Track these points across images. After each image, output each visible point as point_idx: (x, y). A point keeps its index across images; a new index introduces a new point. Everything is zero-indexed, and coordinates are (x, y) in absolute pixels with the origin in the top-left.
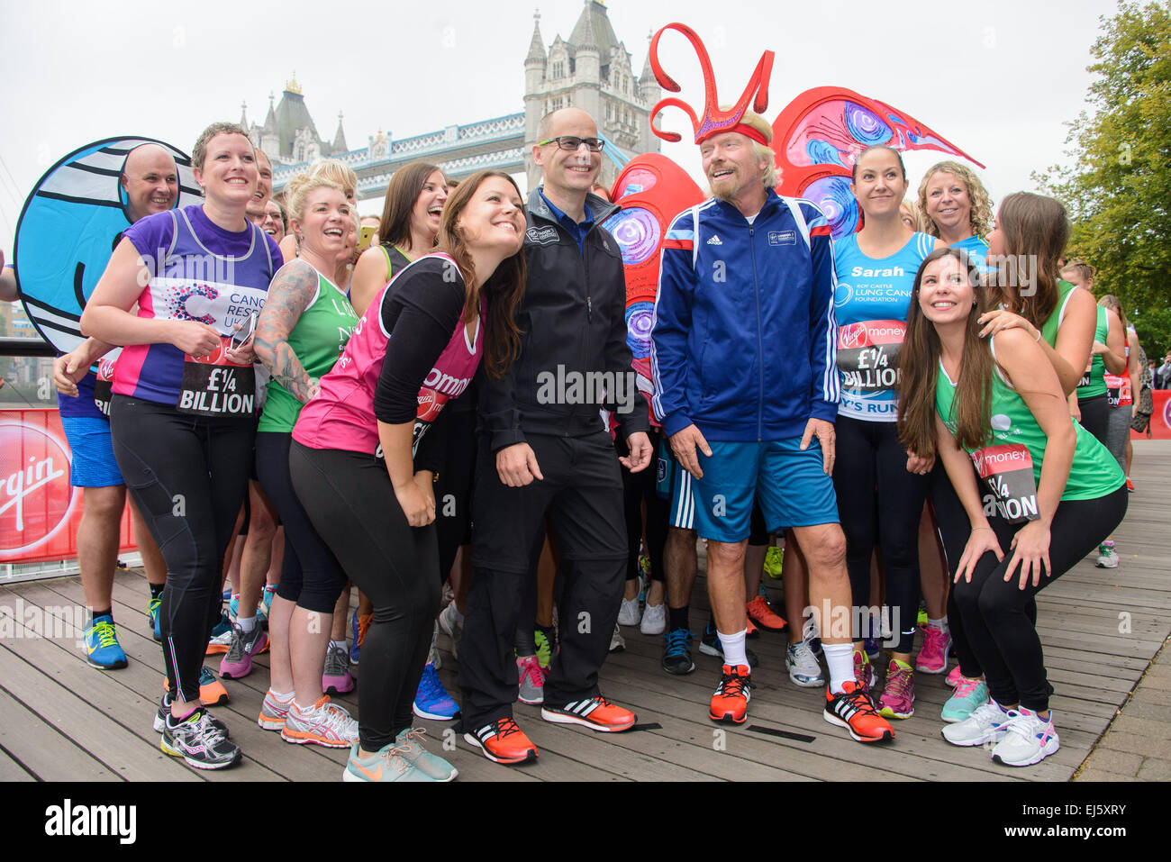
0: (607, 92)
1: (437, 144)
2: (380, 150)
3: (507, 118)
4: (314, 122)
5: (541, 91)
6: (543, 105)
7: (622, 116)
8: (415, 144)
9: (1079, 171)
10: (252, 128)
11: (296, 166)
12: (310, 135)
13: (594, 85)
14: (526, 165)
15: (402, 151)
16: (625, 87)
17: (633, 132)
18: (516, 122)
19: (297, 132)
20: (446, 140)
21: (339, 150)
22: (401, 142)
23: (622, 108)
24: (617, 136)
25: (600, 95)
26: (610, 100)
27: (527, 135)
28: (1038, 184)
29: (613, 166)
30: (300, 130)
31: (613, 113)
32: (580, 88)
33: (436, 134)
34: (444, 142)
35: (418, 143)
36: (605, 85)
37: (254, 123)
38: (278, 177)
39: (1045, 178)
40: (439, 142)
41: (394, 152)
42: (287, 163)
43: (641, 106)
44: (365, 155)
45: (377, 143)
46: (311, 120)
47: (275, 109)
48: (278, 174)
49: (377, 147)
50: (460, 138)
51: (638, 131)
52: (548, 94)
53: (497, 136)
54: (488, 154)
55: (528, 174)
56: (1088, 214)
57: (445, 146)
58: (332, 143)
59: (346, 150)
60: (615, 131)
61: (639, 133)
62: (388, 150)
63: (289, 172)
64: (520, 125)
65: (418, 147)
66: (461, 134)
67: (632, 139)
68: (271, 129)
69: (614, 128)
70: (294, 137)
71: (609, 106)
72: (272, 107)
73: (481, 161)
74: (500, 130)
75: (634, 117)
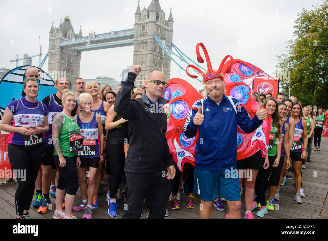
0: (158, 24)
1: (108, 36)
2: (92, 37)
3: (129, 30)
4: (73, 28)
5: (139, 23)
6: (140, 27)
7: (162, 31)
8: (102, 36)
9: (289, 55)
10: (55, 29)
11: (67, 40)
12: (72, 31)
13: (154, 22)
14: (134, 44)
15: (98, 38)
16: (163, 23)
17: (165, 36)
18: (132, 31)
19: (68, 31)
20: (111, 35)
21: (80, 36)
22: (98, 35)
23: (162, 29)
24: (160, 36)
25: (156, 25)
26: (158, 26)
27: (134, 35)
28: (278, 59)
29: (159, 45)
30: (69, 30)
31: (159, 30)
32: (150, 23)
33: (108, 33)
34: (110, 36)
35: (103, 36)
36: (157, 22)
37: (55, 27)
38: (62, 43)
39: (280, 57)
40: (109, 36)
41: (96, 38)
42: (65, 39)
43: (167, 28)
44: (88, 38)
45: (91, 35)
46: (72, 27)
47: (62, 24)
48: (62, 42)
49: (91, 36)
50: (115, 35)
51: (166, 35)
52: (141, 24)
53: (126, 35)
54: (123, 40)
55: (134, 46)
56: (292, 68)
57: (111, 37)
58: (78, 34)
59: (82, 36)
60: (160, 35)
61: (166, 36)
62: (94, 37)
63: (65, 42)
64: (132, 32)
65: (103, 37)
66: (116, 34)
67: (164, 38)
68: (60, 29)
69: (159, 34)
70: (67, 32)
71: (158, 28)
72: (61, 23)
73: (121, 42)
74: (127, 33)
75: (165, 32)
